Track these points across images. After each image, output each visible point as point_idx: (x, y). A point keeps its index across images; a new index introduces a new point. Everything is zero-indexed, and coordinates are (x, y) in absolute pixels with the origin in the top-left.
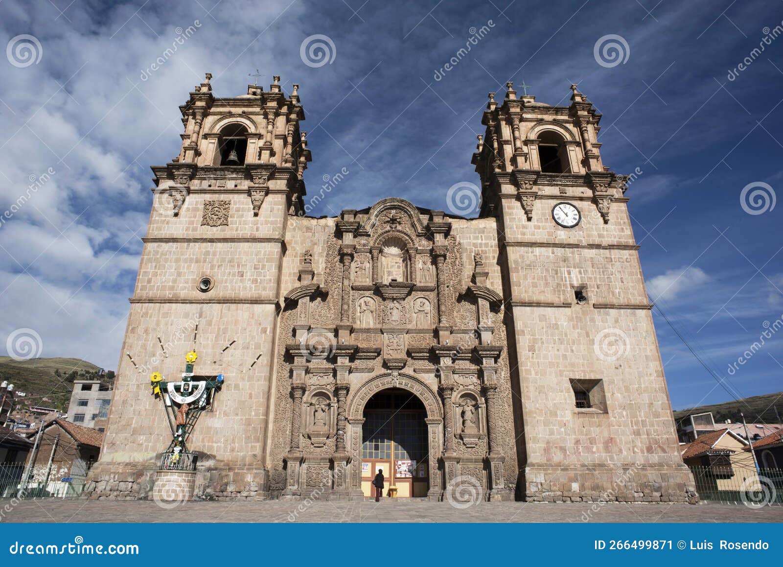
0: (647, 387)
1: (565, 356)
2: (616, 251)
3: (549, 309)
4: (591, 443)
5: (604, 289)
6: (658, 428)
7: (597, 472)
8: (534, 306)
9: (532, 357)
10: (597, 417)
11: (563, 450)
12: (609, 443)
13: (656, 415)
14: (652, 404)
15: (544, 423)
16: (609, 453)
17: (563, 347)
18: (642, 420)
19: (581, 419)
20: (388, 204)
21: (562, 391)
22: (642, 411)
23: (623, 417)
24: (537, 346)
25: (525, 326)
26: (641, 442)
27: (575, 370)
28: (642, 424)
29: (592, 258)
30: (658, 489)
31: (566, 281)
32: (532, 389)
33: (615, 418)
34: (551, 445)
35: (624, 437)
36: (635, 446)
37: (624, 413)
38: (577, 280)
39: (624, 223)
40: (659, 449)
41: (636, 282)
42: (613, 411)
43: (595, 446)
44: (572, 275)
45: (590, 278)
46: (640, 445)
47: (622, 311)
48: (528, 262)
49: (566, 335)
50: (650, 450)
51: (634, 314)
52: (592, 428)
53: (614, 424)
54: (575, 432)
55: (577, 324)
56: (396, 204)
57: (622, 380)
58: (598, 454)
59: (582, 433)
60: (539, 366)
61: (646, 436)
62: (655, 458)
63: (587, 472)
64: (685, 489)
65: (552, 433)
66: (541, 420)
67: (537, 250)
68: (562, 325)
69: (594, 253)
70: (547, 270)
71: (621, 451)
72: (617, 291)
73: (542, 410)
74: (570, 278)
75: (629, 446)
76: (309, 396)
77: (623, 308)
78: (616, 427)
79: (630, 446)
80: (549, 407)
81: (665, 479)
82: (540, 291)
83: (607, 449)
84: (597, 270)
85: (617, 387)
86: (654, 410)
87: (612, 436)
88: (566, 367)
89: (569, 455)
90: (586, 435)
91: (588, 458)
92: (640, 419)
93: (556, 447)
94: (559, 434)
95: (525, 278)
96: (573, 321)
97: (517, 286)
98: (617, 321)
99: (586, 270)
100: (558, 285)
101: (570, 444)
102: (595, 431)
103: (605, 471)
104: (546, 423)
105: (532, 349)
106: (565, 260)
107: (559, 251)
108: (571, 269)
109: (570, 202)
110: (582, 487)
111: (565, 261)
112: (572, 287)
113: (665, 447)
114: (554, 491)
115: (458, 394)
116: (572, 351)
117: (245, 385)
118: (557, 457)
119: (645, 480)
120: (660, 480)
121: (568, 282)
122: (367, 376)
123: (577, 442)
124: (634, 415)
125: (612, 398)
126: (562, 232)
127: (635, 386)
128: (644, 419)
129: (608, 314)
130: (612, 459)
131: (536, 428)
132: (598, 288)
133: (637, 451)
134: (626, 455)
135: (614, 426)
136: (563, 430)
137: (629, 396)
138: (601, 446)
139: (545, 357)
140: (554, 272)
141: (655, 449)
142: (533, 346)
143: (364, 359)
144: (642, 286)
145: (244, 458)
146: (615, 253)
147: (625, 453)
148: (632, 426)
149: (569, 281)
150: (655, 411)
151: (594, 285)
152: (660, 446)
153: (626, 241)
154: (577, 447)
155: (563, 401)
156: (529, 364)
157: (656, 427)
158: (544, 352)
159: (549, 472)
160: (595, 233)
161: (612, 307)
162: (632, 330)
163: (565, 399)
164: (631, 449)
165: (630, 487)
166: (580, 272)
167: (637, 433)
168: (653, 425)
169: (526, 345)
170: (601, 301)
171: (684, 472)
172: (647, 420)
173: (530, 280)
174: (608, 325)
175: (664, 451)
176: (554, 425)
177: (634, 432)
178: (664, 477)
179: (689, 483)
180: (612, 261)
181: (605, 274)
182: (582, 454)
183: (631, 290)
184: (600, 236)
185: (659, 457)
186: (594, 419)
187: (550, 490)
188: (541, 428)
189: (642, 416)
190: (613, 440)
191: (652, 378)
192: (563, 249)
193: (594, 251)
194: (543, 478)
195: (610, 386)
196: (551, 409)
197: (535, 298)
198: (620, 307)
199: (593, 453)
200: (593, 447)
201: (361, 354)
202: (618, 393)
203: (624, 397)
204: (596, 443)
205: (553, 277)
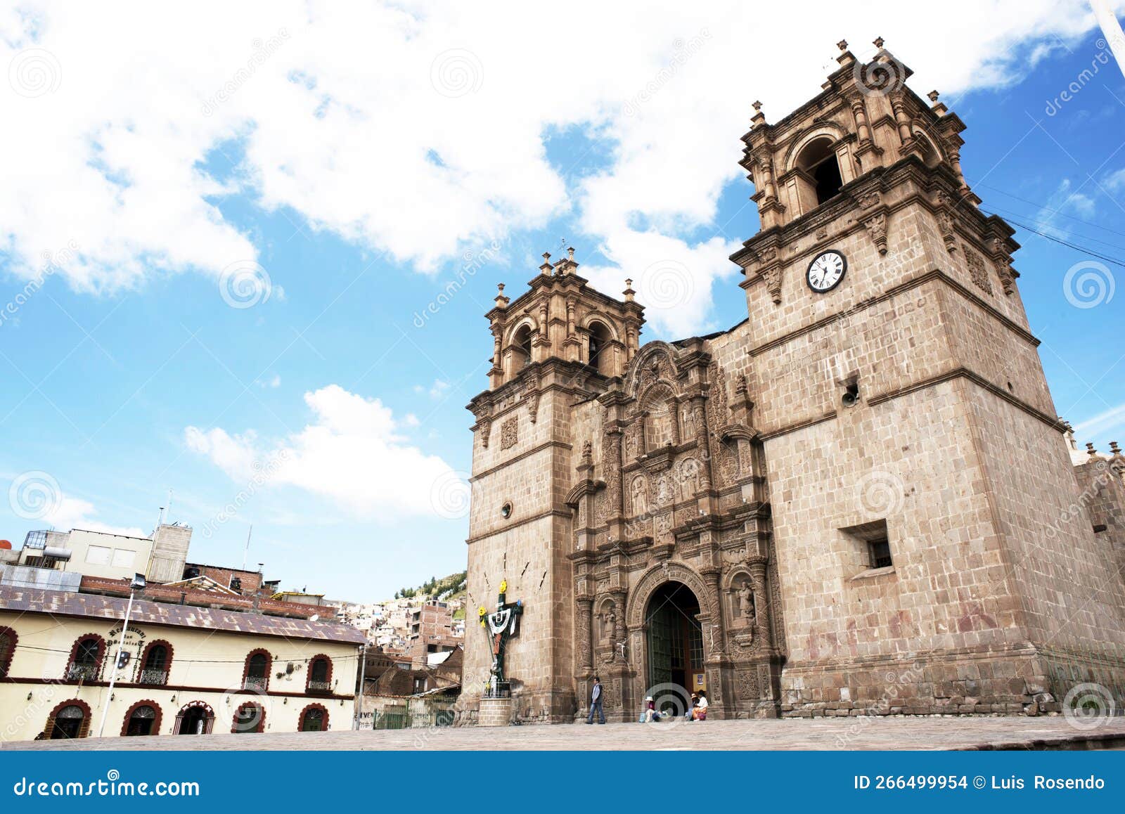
0: (959, 515)
1: (830, 496)
2: (902, 296)
3: (808, 430)
4: (871, 625)
5: (884, 368)
6: (978, 584)
7: (876, 670)
8: (788, 432)
9: (788, 509)
10: (879, 582)
11: (832, 639)
12: (898, 622)
13: (976, 562)
14: (967, 543)
15: (806, 602)
16: (898, 636)
17: (827, 482)
18: (950, 576)
19: (856, 589)
20: (646, 354)
21: (828, 551)
22: (951, 559)
23: (919, 574)
24: (793, 490)
25: (779, 465)
26: (950, 613)
27: (845, 513)
28: (951, 582)
29: (864, 324)
30: (974, 692)
31: (829, 377)
32: (790, 555)
33: (906, 578)
34: (816, 634)
35: (921, 607)
36: (941, 621)
37: (921, 568)
38: (845, 369)
39: (914, 239)
40: (982, 623)
41: (936, 336)
42: (903, 567)
43: (877, 629)
44: (837, 366)
45: (863, 359)
46: (948, 618)
47: (913, 396)
48: (779, 370)
49: (831, 464)
50: (965, 625)
51: (934, 395)
52: (871, 601)
53: (905, 588)
54: (848, 611)
55: (846, 440)
56: (653, 349)
57: (916, 512)
58: (882, 639)
59: (856, 611)
60: (797, 520)
61: (958, 602)
62: (974, 637)
63: (861, 670)
64: (1025, 689)
65: (816, 616)
66: (802, 599)
67: (790, 346)
68: (826, 448)
69: (868, 314)
70: (804, 371)
71: (917, 632)
72: (904, 364)
73: (803, 584)
74: (834, 370)
75: (930, 621)
76: (598, 606)
77: (913, 391)
78: (908, 593)
79: (932, 621)
80: (811, 577)
81: (986, 674)
82: (795, 406)
83: (895, 630)
84: (873, 341)
85: (907, 527)
86: (970, 554)
87: (902, 609)
88: (833, 512)
89: (840, 647)
90: (864, 613)
91: (867, 649)
92: (947, 574)
93: (823, 637)
94: (826, 615)
95: (777, 392)
96: (841, 437)
97: (766, 410)
98: (905, 417)
99: (857, 349)
100: (820, 387)
101: (841, 630)
102: (875, 604)
103: (887, 667)
104: (809, 603)
105: (788, 497)
106: (826, 344)
107: (819, 335)
108: (835, 356)
109: (830, 248)
110: (854, 693)
111: (827, 347)
112: (838, 383)
113: (993, 616)
114: (817, 702)
115: (729, 576)
116: (840, 484)
117: (537, 606)
118: (825, 651)
119: (951, 677)
120: (977, 676)
121: (832, 378)
122: (643, 572)
123: (851, 624)
124: (936, 569)
125: (900, 547)
126: (822, 302)
127: (938, 519)
128: (953, 572)
129: (891, 409)
130: (903, 646)
131: (796, 611)
132: (875, 370)
133: (943, 628)
134: (925, 638)
135: (904, 593)
136: (831, 608)
137: (928, 538)
138: (885, 627)
139: (805, 504)
140: (812, 370)
141: (975, 622)
142: (790, 492)
143: (638, 553)
144: (945, 339)
145: (541, 681)
146: (900, 301)
147: (922, 633)
148: (934, 588)
149: (834, 376)
150: (974, 556)
151: (869, 368)
152: (983, 617)
153: (917, 270)
154: (851, 632)
155: (830, 566)
156: (785, 520)
157: (975, 584)
158: (804, 497)
159: (810, 673)
160: (869, 279)
161: (896, 394)
162: (930, 424)
163: (833, 563)
164: (934, 627)
165: (927, 691)
166: (848, 356)
167: (943, 598)
168: (970, 581)
169: (781, 492)
170: (880, 389)
171: (1024, 658)
172: (960, 573)
173: (783, 395)
174: (892, 428)
175: (990, 623)
176: (819, 604)
177: (937, 598)
178: (985, 670)
179: (1032, 679)
180: (895, 316)
181: (885, 341)
182: (858, 643)
183: (927, 353)
184: (877, 280)
185: (982, 635)
186: (873, 586)
187: (811, 701)
188: (802, 610)
189: (949, 568)
190: (904, 615)
191: (967, 498)
192: (823, 329)
193: (868, 311)
194: (802, 684)
195: (898, 528)
196: (815, 580)
197: (789, 420)
198: (908, 390)
199: (874, 639)
200: (874, 630)
201: (633, 548)
202: (909, 536)
203: (920, 541)
204: (877, 624)
205: (812, 378)
